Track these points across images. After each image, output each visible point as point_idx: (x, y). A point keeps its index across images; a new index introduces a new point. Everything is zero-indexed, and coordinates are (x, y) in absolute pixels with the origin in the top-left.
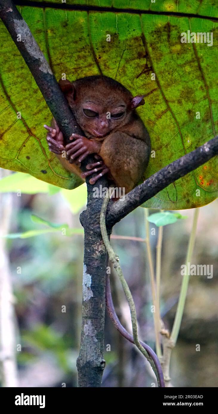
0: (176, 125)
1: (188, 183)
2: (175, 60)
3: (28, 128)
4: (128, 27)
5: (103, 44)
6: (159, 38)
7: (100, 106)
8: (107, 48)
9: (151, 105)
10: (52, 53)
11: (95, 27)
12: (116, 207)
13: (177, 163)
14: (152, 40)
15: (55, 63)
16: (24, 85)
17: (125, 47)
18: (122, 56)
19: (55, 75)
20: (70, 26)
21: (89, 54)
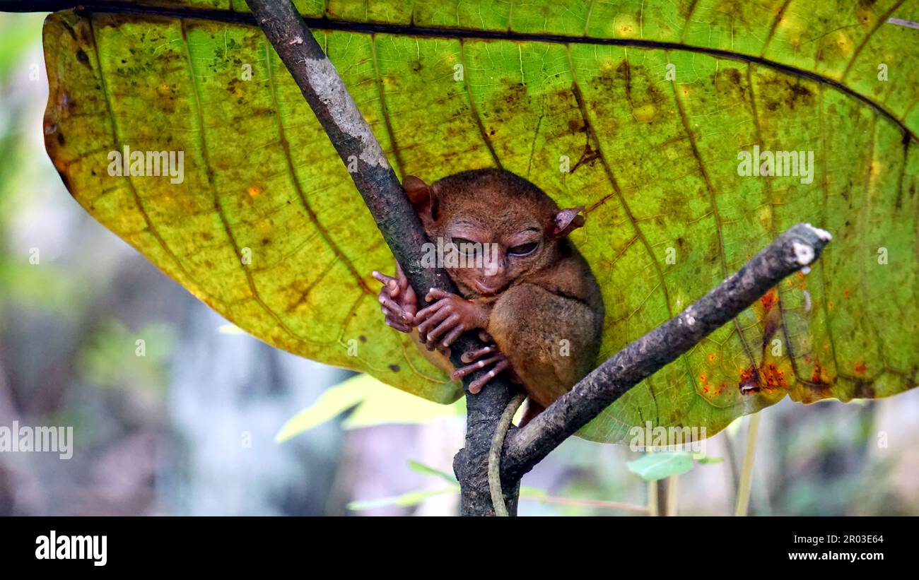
0: (654, 268)
1: (680, 390)
2: (645, 136)
3: (360, 278)
4: (545, 70)
5: (497, 105)
6: (609, 92)
7: (486, 231)
8: (506, 114)
9: (603, 229)
10: (395, 125)
11: (477, 71)
12: (521, 440)
13: (635, 348)
14: (594, 96)
15: (401, 144)
16: (343, 191)
17: (542, 110)
18: (538, 129)
19: (406, 170)
20: (428, 70)
21: (471, 126)
